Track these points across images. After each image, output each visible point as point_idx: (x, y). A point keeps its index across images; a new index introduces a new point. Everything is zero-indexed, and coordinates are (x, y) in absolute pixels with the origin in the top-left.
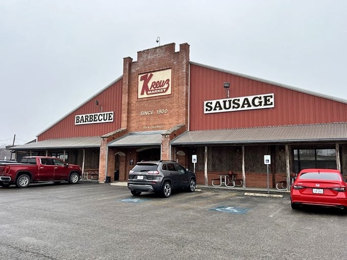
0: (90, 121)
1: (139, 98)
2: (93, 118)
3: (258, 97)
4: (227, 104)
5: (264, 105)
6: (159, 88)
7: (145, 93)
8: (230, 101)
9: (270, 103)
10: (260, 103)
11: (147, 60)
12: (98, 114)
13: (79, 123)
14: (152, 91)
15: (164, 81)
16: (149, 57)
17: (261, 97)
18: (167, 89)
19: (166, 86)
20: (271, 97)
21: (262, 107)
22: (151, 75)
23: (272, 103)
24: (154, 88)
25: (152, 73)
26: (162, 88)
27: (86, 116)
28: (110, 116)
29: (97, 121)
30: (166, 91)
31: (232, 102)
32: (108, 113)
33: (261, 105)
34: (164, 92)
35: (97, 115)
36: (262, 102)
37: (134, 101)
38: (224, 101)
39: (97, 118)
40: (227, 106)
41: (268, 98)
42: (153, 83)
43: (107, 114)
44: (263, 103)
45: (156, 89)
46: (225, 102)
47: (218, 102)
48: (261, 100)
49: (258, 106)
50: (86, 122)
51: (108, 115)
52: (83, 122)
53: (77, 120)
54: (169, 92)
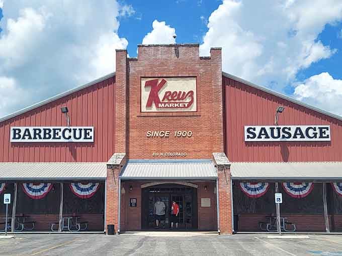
0: (45, 138)
1: (142, 111)
2: (52, 134)
3: (312, 128)
4: (276, 132)
5: (320, 137)
6: (177, 101)
7: (154, 105)
8: (279, 129)
9: (326, 135)
10: (315, 134)
11: (156, 60)
12: (63, 128)
13: (20, 140)
14: (165, 103)
15: (184, 93)
16: (159, 56)
17: (315, 128)
18: (190, 103)
19: (188, 100)
20: (327, 129)
21: (318, 139)
22: (164, 82)
23: (328, 135)
24: (169, 100)
25: (165, 79)
26: (181, 101)
27: (35, 130)
28: (86, 134)
29: (60, 138)
30: (188, 106)
31: (281, 130)
32: (83, 128)
33: (316, 137)
34: (184, 107)
35: (60, 130)
36: (317, 133)
37: (134, 114)
38: (270, 128)
39: (60, 134)
40: (276, 134)
41: (323, 130)
42: (166, 93)
43: (80, 130)
44: (318, 135)
45: (173, 101)
46: (272, 129)
47: (263, 129)
48: (315, 132)
49: (312, 138)
50: (35, 138)
51: (83, 132)
52: (30, 138)
53: (15, 134)
54: (194, 108)
